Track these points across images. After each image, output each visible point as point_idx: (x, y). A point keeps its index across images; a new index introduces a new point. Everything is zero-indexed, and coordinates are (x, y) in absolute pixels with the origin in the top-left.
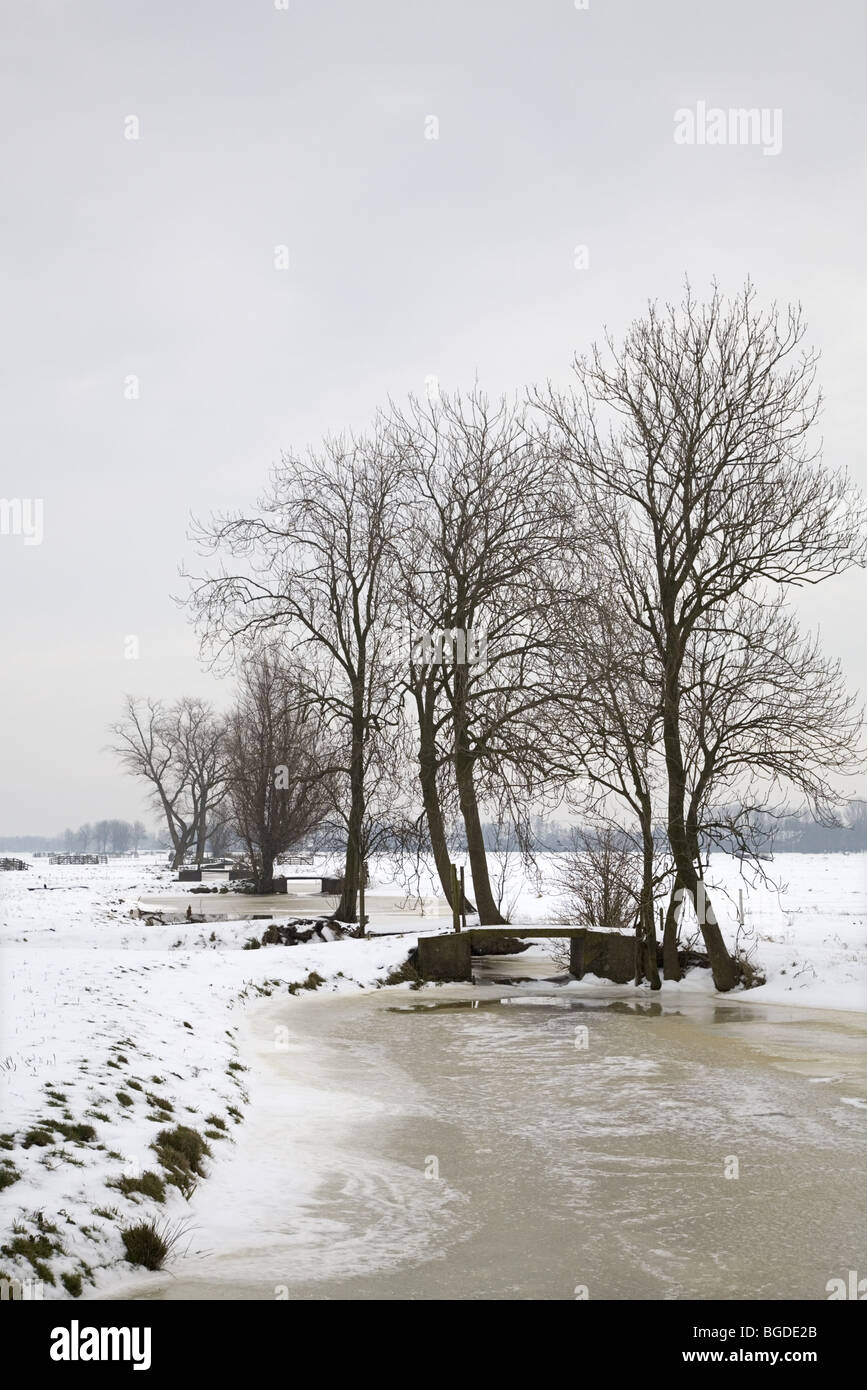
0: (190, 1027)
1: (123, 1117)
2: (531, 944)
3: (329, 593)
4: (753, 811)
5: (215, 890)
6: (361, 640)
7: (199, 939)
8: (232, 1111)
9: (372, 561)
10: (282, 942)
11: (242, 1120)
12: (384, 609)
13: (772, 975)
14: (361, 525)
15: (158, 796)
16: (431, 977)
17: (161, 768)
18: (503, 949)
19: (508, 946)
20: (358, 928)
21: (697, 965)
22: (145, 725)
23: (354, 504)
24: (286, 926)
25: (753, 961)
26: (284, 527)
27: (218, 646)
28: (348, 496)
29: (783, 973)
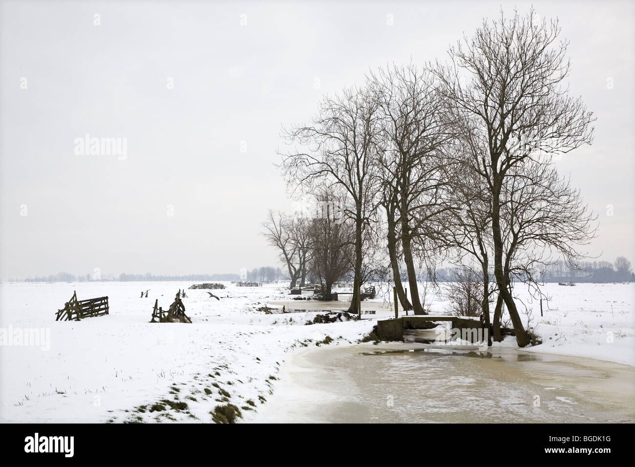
0: (259, 360)
1: (204, 399)
2: (438, 324)
3: (345, 161)
4: (535, 262)
5: (305, 299)
6: (361, 182)
7: (285, 320)
8: (261, 398)
9: (365, 146)
10: (322, 322)
11: (265, 402)
12: (370, 167)
13: (545, 339)
14: (360, 129)
15: (283, 256)
16: (383, 339)
17: (285, 243)
18: (425, 327)
19: (428, 325)
20: (358, 316)
21: (509, 335)
22: (277, 223)
23: (357, 120)
24: (324, 315)
25: (537, 332)
26: (325, 131)
27: (295, 186)
28: (354, 116)
29: (551, 338)
